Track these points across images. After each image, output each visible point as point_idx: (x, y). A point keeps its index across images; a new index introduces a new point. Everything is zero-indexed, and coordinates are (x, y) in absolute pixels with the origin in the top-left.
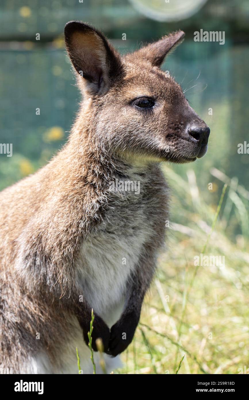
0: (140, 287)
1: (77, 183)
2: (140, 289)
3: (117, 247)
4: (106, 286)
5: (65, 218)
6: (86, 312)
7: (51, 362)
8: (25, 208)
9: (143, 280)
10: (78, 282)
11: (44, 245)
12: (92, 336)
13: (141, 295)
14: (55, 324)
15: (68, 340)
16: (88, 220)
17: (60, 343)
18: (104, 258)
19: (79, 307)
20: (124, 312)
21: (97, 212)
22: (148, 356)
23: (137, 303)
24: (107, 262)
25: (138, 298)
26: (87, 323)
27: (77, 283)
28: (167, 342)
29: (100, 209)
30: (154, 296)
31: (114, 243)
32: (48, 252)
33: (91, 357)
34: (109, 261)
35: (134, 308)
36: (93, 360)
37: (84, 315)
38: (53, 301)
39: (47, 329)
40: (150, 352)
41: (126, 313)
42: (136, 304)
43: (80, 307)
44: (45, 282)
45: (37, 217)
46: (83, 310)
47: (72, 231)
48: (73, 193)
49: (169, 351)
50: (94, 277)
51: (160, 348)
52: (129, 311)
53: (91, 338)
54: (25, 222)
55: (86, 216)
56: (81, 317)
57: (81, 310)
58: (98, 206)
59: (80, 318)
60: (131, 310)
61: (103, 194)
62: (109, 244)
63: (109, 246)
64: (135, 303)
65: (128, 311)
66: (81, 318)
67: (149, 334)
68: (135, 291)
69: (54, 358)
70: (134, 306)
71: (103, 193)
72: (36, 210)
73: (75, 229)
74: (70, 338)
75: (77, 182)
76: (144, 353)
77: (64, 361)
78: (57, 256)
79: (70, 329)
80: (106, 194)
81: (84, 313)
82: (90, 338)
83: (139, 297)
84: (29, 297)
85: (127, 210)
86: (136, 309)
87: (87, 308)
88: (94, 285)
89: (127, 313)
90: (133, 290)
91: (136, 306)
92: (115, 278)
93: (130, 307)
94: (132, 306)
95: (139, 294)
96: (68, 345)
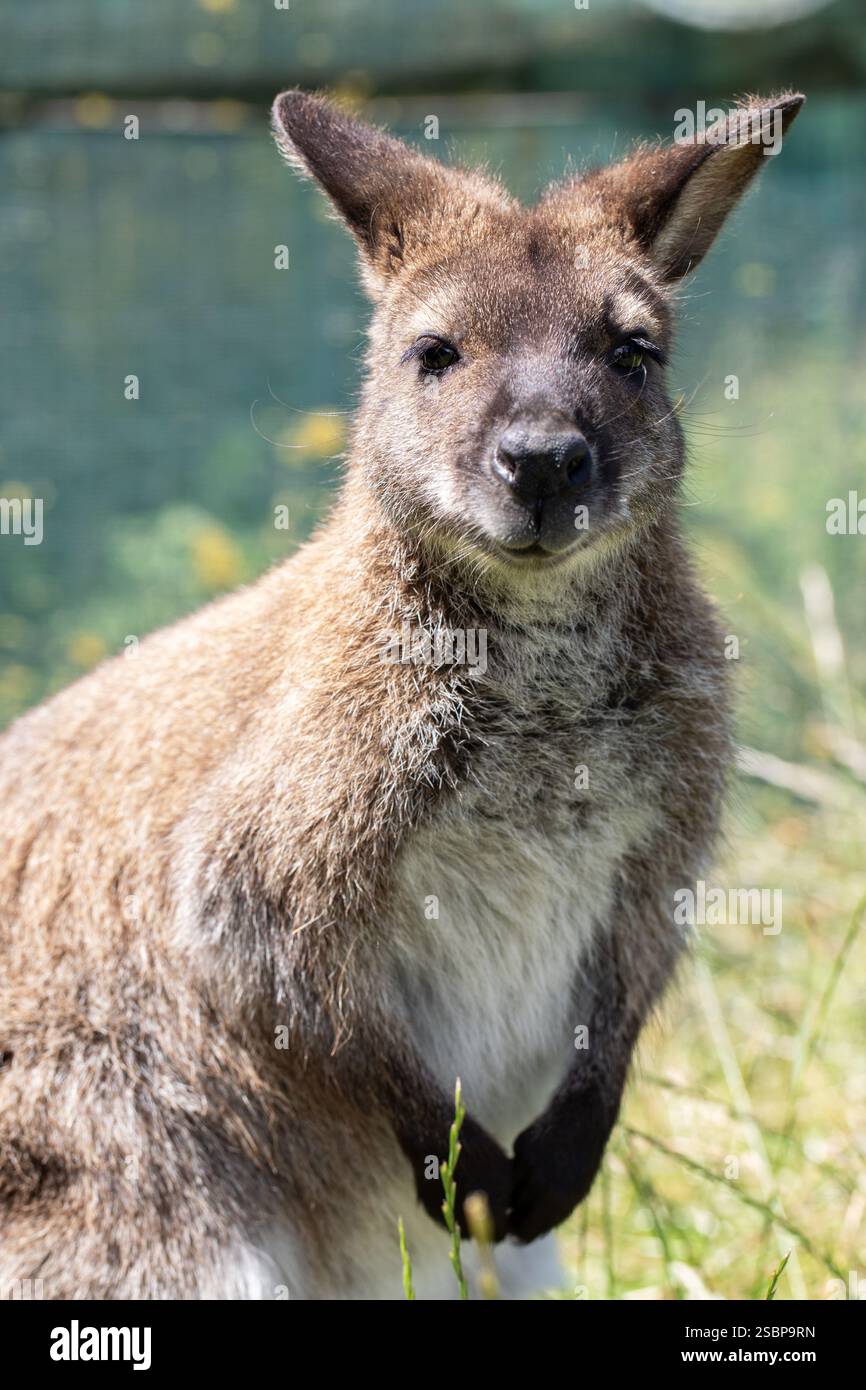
0: (621, 1000)
1: (359, 647)
2: (621, 1007)
3: (521, 865)
4: (493, 1001)
5: (325, 771)
6: (417, 1101)
7: (311, 1263)
8: (210, 714)
9: (633, 974)
10: (388, 992)
11: (260, 867)
12: (456, 1176)
13: (623, 1028)
14: (327, 1125)
15: (373, 1183)
16: (402, 784)
17: (343, 1192)
18: (479, 900)
19: (392, 1084)
20: (562, 1087)
21: (434, 757)
22: (652, 1245)
23: (608, 1057)
24: (490, 917)
25: (613, 1039)
26: (422, 1140)
27: (385, 996)
28: (723, 1195)
29: (445, 743)
30: (677, 1025)
31: (507, 849)
32: (277, 892)
33: (452, 1255)
34: (496, 913)
35: (596, 1075)
36: (457, 1262)
37: (413, 1110)
38: (306, 1057)
39: (301, 1140)
40: (658, 1232)
41: (564, 1091)
42: (605, 1061)
43: (396, 1084)
44: (269, 991)
45: (240, 758)
46: (406, 1094)
47: (351, 822)
48: (345, 684)
49: (730, 1228)
50: (448, 966)
51: (699, 1220)
52: (578, 1085)
53: (454, 1185)
54: (206, 766)
55: (394, 769)
56: (402, 1117)
57: (398, 1092)
58: (434, 732)
59: (397, 1123)
60: (585, 1081)
61: (449, 689)
62: (489, 852)
63: (492, 860)
64: (601, 1056)
65: (573, 1083)
66: (401, 1122)
67: (657, 1167)
68: (601, 1012)
69: (321, 1250)
70: (595, 1068)
71: (448, 687)
72: (244, 725)
73: (360, 816)
74: (379, 1179)
75: (357, 643)
76: (640, 1234)
77: (357, 1260)
78: (308, 907)
79: (377, 1143)
80: (459, 689)
81: (410, 1105)
82: (450, 1186)
83: (617, 1035)
84: (235, 1037)
85: (546, 746)
86: (602, 1078)
87: (420, 1086)
88: (454, 995)
89: (569, 1091)
90: (597, 1010)
91: (602, 1067)
92: (526, 971)
93: (581, 1071)
94: (589, 1069)
95: (616, 1025)
96: (373, 1200)
